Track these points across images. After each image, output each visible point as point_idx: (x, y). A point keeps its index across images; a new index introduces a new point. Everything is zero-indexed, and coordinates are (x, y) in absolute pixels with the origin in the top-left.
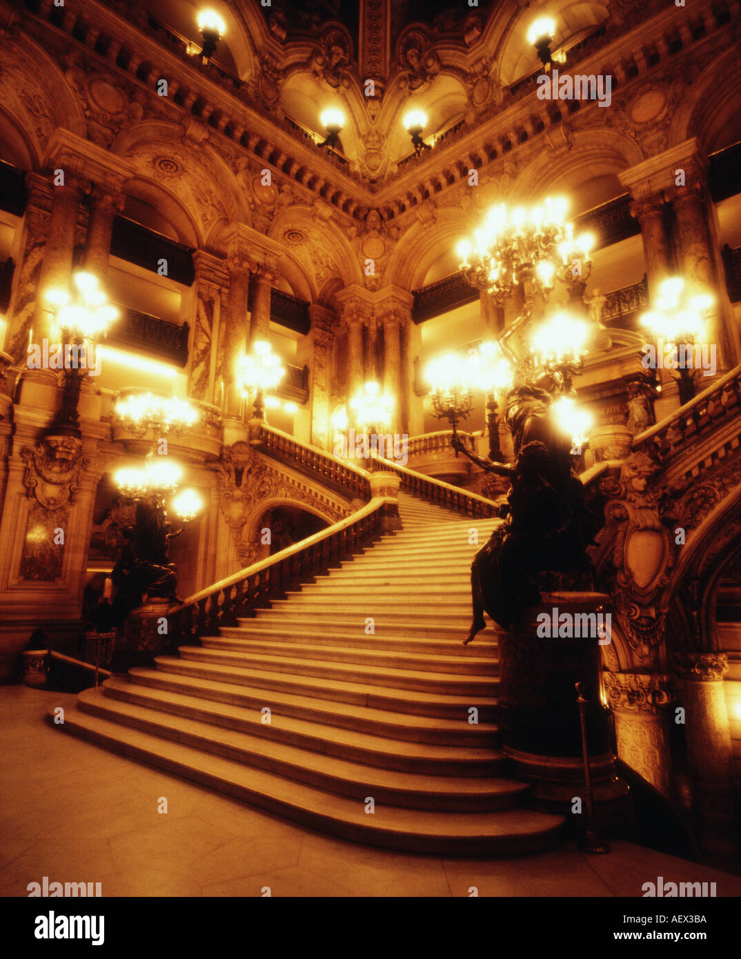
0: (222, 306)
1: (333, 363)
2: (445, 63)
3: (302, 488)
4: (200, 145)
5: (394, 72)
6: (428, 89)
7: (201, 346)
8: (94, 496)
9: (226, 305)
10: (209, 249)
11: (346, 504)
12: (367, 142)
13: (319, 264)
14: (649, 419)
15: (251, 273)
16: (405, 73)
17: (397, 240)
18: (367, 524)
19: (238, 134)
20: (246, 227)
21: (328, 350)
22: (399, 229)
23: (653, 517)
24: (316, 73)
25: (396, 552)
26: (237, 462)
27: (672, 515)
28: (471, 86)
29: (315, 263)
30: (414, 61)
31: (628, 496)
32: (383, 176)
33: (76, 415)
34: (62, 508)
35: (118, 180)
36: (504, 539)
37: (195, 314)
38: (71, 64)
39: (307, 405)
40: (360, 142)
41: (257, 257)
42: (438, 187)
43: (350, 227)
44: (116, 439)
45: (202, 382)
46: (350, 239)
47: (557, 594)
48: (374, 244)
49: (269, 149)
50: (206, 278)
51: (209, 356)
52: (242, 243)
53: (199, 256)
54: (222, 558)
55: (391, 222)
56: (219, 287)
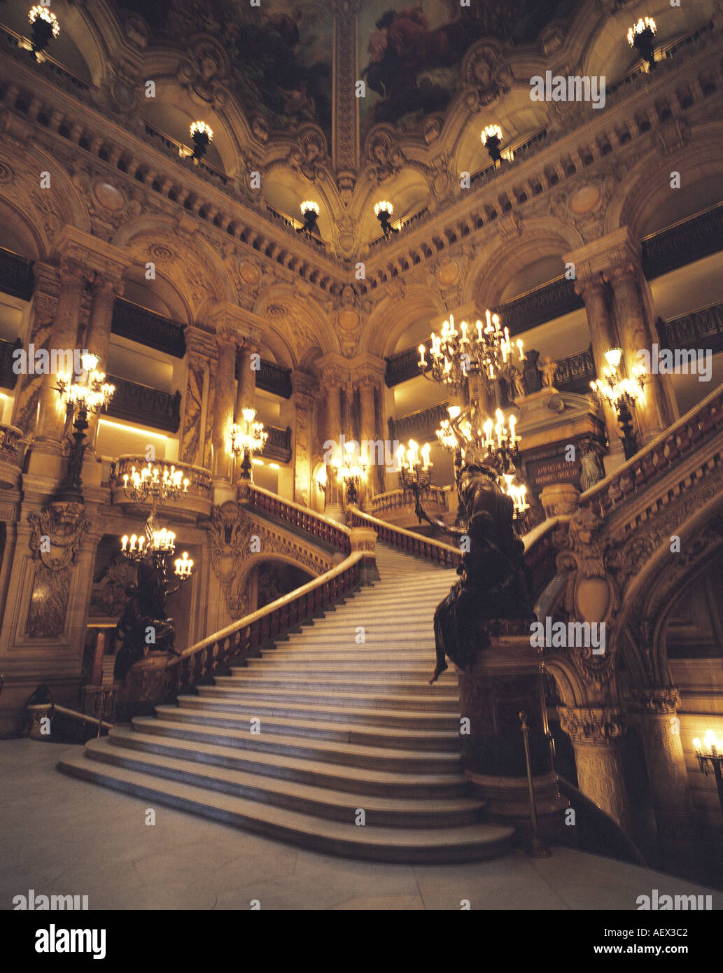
0: (211, 376)
1: (314, 425)
2: (409, 158)
3: (287, 543)
4: (192, 234)
5: (363, 165)
6: (395, 180)
7: (192, 413)
8: (94, 556)
9: (215, 374)
10: (198, 325)
11: (329, 558)
12: (340, 226)
13: (299, 334)
14: (600, 473)
15: (238, 347)
16: (374, 166)
17: (370, 312)
18: (348, 576)
19: (225, 224)
20: (234, 306)
21: (309, 413)
22: (371, 303)
23: (598, 565)
24: (294, 168)
25: (374, 603)
26: (227, 520)
27: (615, 564)
28: (432, 179)
29: (296, 333)
30: (381, 157)
31: (576, 548)
32: (356, 256)
33: (79, 482)
34: (65, 569)
35: (119, 269)
36: (460, 593)
37: (186, 383)
38: (77, 169)
39: (290, 464)
40: (335, 226)
41: (243, 332)
42: (406, 266)
43: (327, 302)
44: (115, 502)
45: (193, 446)
46: (327, 312)
47: (503, 639)
48: (349, 316)
49: (254, 236)
50: (196, 351)
51: (200, 422)
52: (230, 319)
53: (190, 331)
54: (212, 611)
55: (365, 297)
56: (208, 358)
